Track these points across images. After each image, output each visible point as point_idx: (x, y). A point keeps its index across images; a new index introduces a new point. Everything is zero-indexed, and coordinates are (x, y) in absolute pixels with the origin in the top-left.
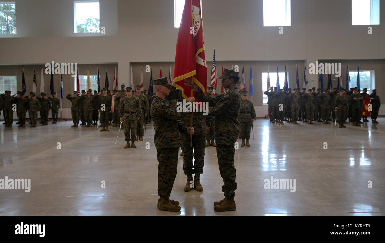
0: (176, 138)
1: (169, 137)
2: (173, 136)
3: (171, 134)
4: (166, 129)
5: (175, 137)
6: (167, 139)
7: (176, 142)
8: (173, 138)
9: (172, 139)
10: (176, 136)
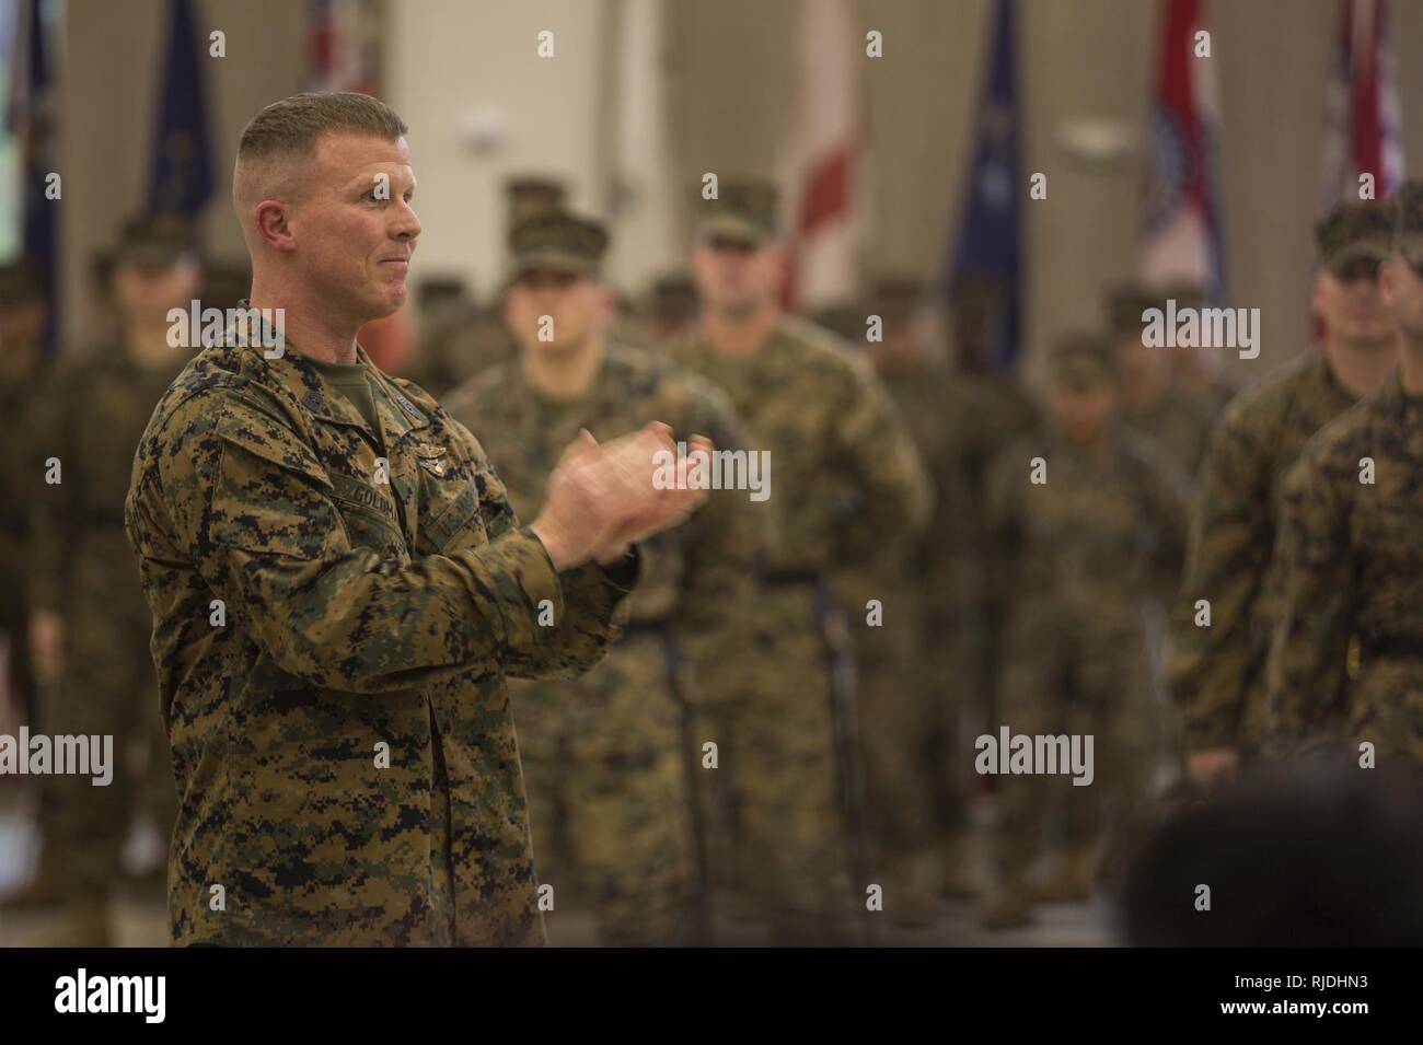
0: (356, 841)
1: (268, 827)
2: (325, 820)
3: (297, 791)
4: (240, 718)
5: (338, 826)
6: (242, 838)
7: (340, 896)
8: (321, 838)
9: (303, 850)
10: (351, 820)
